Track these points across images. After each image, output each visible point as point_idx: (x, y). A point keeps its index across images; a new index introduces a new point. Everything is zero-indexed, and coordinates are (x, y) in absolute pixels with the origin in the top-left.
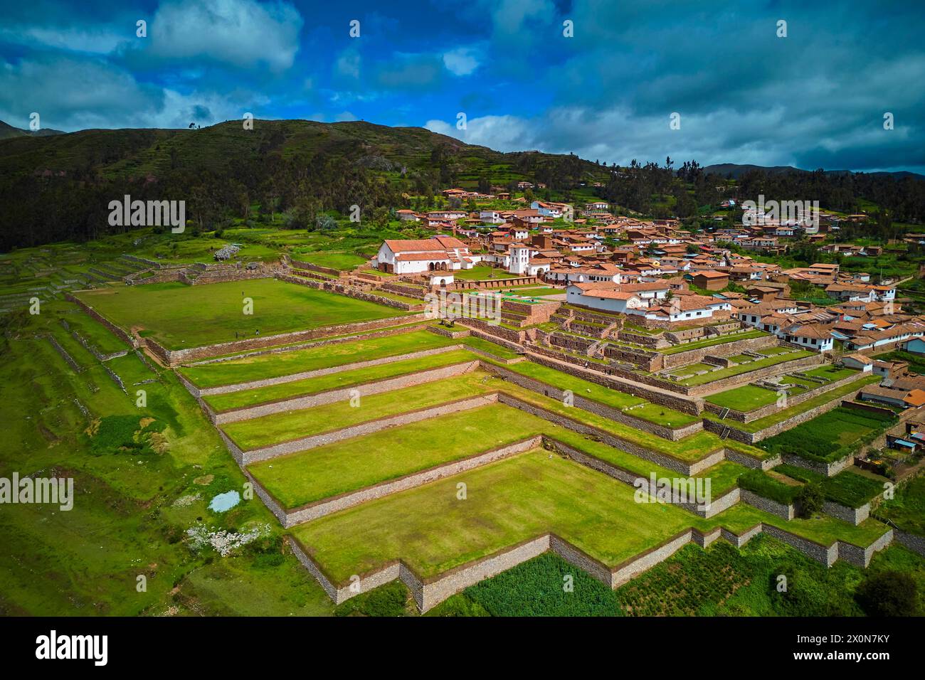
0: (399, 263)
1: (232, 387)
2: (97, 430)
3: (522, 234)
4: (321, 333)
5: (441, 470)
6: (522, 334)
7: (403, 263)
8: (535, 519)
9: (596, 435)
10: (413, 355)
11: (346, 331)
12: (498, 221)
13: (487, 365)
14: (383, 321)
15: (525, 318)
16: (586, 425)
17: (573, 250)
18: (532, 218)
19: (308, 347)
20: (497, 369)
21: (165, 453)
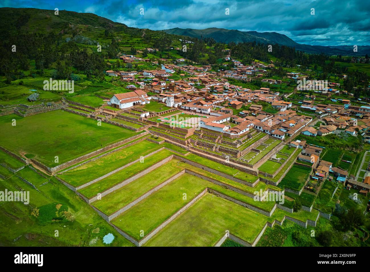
0: (122, 105)
1: (87, 184)
2: (38, 213)
3: (163, 84)
4: (107, 148)
5: (181, 211)
6: (186, 142)
7: (123, 104)
8: (221, 227)
9: (226, 187)
10: (148, 155)
11: (117, 145)
12: (151, 76)
13: (177, 157)
14: (129, 138)
15: (186, 135)
16: (222, 183)
17: (185, 91)
18: (165, 75)
19: (104, 155)
20: (181, 158)
21: (74, 221)
